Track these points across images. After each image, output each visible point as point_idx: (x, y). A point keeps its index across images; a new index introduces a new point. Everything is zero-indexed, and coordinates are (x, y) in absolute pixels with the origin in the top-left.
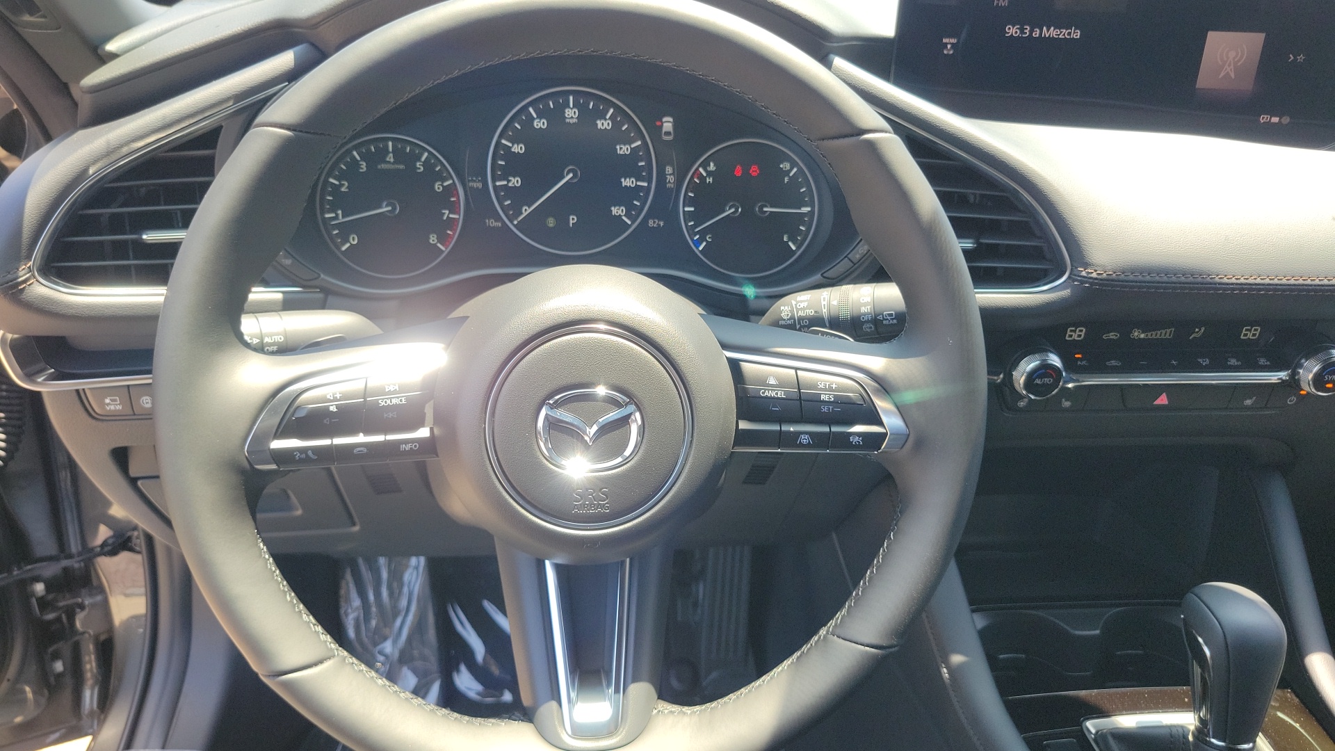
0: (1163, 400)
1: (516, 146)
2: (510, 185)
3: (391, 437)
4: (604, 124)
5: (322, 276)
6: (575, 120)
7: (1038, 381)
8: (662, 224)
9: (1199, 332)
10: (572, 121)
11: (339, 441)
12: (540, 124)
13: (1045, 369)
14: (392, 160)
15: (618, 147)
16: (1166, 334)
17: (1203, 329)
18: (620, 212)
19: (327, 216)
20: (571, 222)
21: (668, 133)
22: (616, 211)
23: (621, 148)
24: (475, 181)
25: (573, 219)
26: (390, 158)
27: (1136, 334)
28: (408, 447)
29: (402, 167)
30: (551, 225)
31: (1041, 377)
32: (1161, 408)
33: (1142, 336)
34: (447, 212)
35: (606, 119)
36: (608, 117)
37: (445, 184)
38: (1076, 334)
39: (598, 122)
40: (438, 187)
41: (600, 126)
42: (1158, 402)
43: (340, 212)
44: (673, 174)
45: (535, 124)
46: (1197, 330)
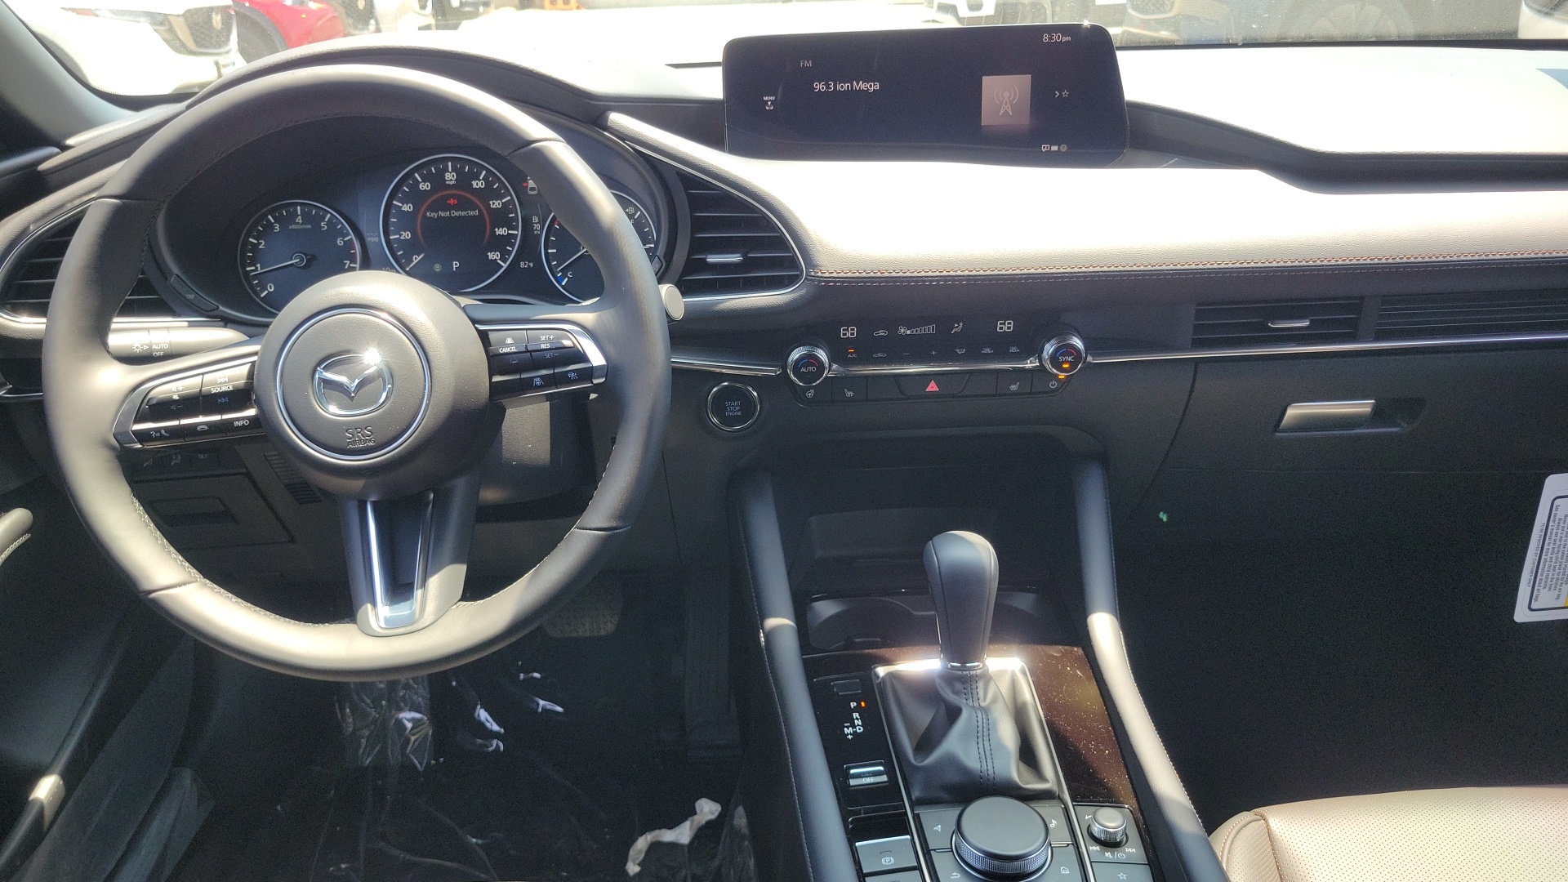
0: (932, 387)
1: (405, 205)
2: (402, 238)
3: (226, 416)
4: (478, 184)
5: (221, 308)
6: (454, 182)
7: (803, 370)
8: (531, 265)
9: (958, 328)
10: (451, 183)
11: (184, 422)
12: (425, 186)
13: (810, 359)
14: (301, 221)
15: (491, 202)
16: (929, 329)
17: (961, 324)
18: (495, 257)
19: (248, 269)
20: (455, 266)
21: (533, 189)
22: (492, 256)
23: (493, 203)
24: (372, 236)
25: (456, 264)
26: (299, 220)
27: (902, 330)
28: (240, 423)
29: (309, 226)
30: (438, 270)
31: (806, 365)
32: (933, 395)
33: (908, 332)
34: (348, 262)
35: (480, 180)
36: (481, 178)
37: (346, 239)
38: (849, 333)
39: (473, 182)
40: (340, 242)
41: (475, 186)
42: (929, 389)
43: (258, 265)
44: (539, 223)
45: (421, 187)
46: (956, 325)
